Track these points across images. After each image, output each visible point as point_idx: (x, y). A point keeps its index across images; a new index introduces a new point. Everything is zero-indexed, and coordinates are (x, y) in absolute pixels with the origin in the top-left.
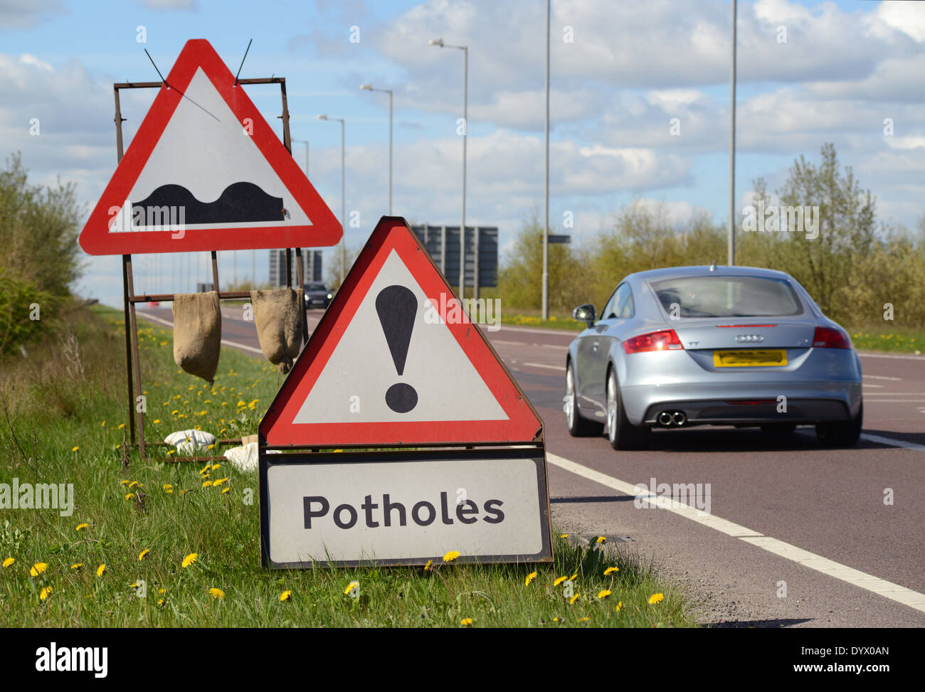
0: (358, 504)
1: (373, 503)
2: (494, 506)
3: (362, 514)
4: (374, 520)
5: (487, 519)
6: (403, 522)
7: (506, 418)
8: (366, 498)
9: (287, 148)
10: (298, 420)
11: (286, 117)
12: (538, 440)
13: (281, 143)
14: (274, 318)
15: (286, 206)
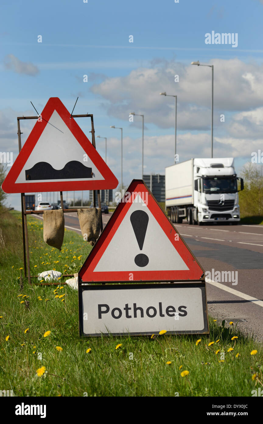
0: (122, 308)
3: (124, 312)
7: (188, 269)
9: (94, 145)
10: (96, 270)
11: (93, 132)
12: (202, 279)
13: (91, 143)
14: (88, 221)
15: (93, 171)
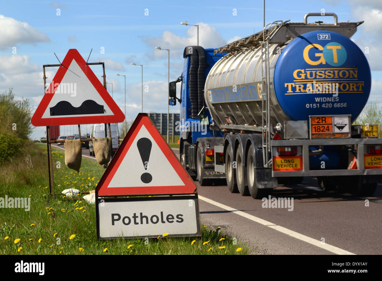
0: (131, 216)
1: (136, 216)
2: (180, 217)
3: (132, 220)
4: (137, 222)
5: (177, 221)
6: (147, 223)
7: (184, 185)
8: (134, 214)
9: (105, 87)
10: (109, 186)
11: (104, 76)
12: (195, 193)
13: (103, 86)
14: (101, 148)
15: (105, 108)
